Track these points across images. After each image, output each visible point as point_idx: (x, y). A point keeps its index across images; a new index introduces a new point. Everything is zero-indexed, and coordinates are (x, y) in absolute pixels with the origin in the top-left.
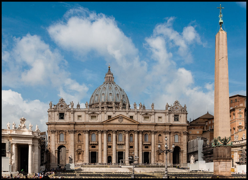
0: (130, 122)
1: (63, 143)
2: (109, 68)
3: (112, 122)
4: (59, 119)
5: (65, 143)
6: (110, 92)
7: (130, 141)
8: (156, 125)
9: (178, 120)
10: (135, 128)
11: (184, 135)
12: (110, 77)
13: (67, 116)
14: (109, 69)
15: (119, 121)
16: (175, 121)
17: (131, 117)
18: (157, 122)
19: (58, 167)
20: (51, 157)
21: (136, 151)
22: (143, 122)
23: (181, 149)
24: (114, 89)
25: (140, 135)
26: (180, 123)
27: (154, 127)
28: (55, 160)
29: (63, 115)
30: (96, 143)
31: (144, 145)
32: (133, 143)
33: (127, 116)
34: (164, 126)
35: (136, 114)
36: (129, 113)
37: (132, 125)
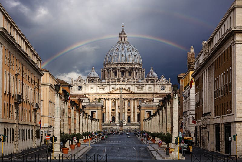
0: (127, 92)
2: (123, 27)
3: (115, 92)
4: (78, 90)
6: (122, 53)
7: (128, 106)
8: (147, 94)
9: (164, 90)
10: (131, 96)
12: (123, 37)
13: (83, 88)
14: (123, 29)
15: (120, 91)
16: (161, 90)
17: (129, 88)
18: (147, 91)
21: (132, 113)
22: (138, 92)
24: (126, 50)
25: (136, 101)
26: (165, 92)
27: (145, 95)
31: (138, 109)
32: (130, 107)
33: (126, 88)
34: (153, 95)
35: (132, 86)
36: (127, 85)
37: (129, 94)
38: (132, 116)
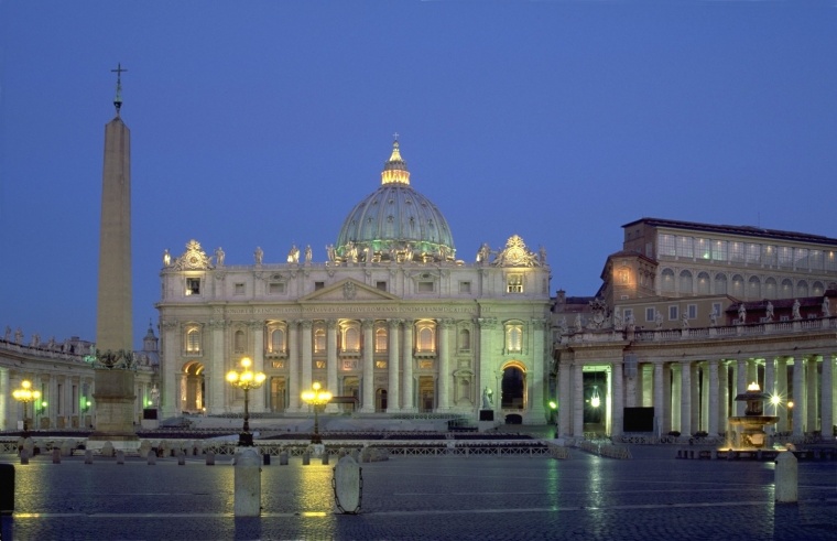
0: (374, 299)
1: (197, 355)
3: (325, 299)
5: (201, 355)
6: (389, 213)
8: (452, 304)
9: (520, 289)
10: (390, 313)
11: (535, 328)
13: (206, 286)
16: (510, 291)
18: (455, 295)
21: (395, 375)
22: (416, 296)
25: (408, 332)
26: (525, 298)
27: (446, 309)
30: (282, 355)
31: (417, 359)
33: (368, 282)
34: (476, 307)
35: (394, 276)
36: (374, 274)
37: (382, 306)
38: (394, 388)
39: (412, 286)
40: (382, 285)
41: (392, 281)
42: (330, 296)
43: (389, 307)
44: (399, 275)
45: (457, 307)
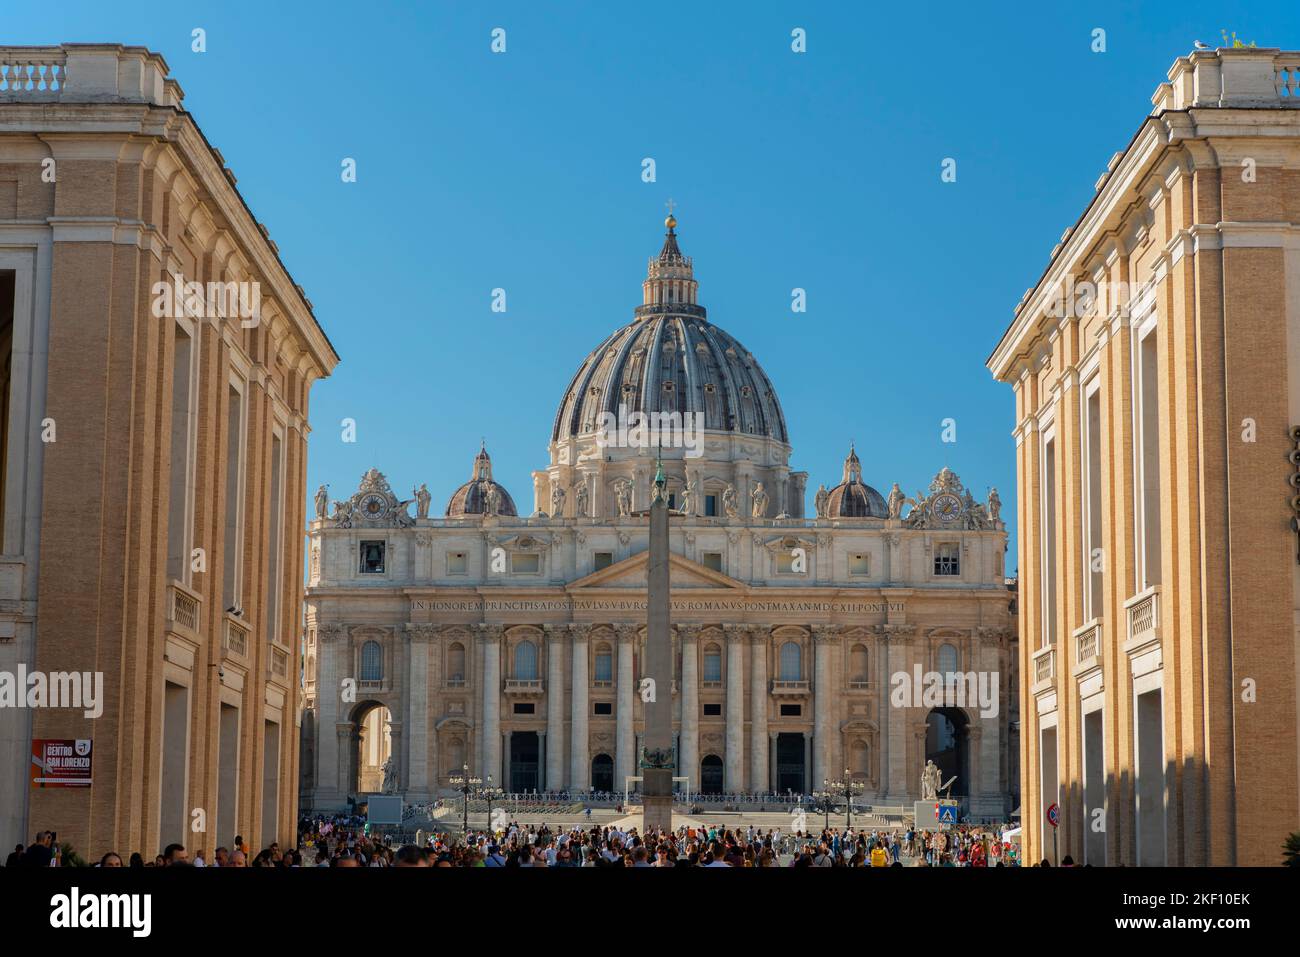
0: (701, 587)
1: (376, 690)
3: (613, 585)
4: (362, 571)
5: (385, 689)
6: (666, 374)
7: (707, 677)
8: (836, 597)
9: (955, 570)
10: (729, 613)
11: (983, 643)
12: (672, 283)
13: (395, 556)
16: (938, 572)
18: (843, 579)
19: (351, 806)
20: (315, 761)
23: (968, 722)
24: (690, 356)
25: (761, 649)
26: (965, 586)
27: (826, 606)
28: (335, 773)
29: (381, 553)
30: (534, 690)
31: (775, 700)
32: (721, 690)
33: (689, 554)
34: (879, 603)
35: (734, 544)
36: (700, 539)
37: (714, 601)
38: (735, 756)
39: (767, 562)
40: (714, 560)
41: (732, 553)
42: (622, 579)
43: (727, 601)
44: (745, 542)
45: (846, 603)
